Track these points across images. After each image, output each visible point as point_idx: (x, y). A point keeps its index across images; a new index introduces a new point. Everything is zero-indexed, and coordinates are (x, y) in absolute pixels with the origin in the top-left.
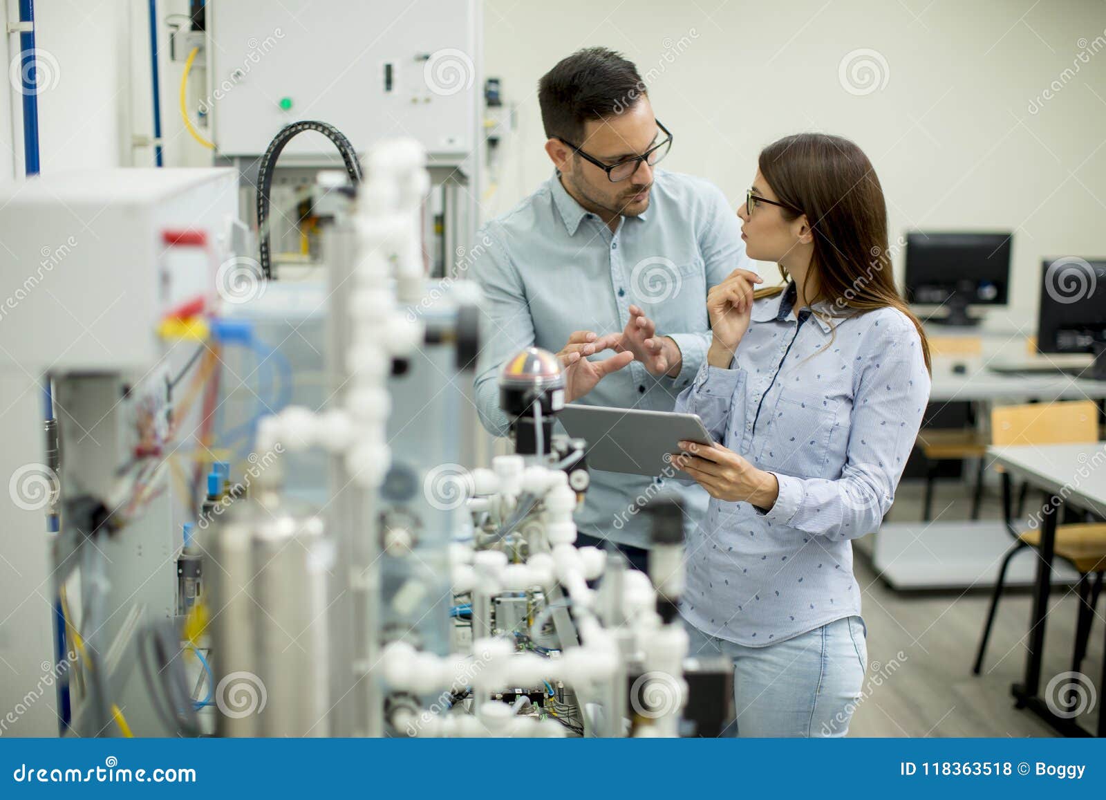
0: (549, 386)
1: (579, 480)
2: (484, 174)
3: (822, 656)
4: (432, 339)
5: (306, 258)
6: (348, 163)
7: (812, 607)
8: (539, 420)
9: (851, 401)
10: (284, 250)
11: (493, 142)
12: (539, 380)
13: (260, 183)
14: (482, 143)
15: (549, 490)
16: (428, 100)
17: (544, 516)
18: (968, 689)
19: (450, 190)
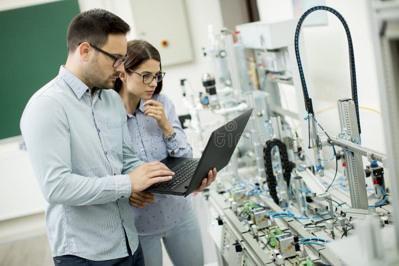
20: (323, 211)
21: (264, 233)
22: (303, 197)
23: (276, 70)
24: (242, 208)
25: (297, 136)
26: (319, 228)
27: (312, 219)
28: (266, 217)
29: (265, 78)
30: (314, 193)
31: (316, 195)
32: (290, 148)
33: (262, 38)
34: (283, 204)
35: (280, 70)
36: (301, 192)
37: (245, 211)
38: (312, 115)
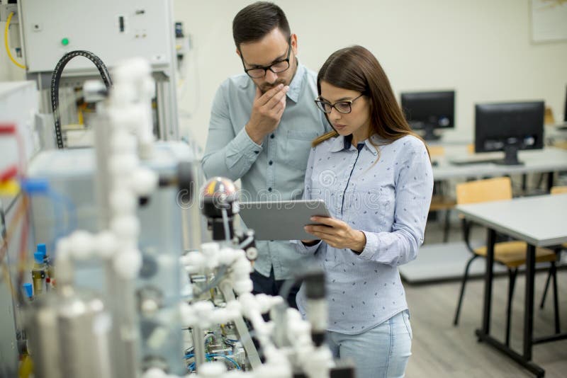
0: (231, 199)
1: (251, 254)
2: (177, 75)
3: (391, 335)
4: (163, 183)
5: (82, 126)
6: (102, 73)
7: (384, 308)
8: (226, 219)
9: (393, 187)
10: (70, 123)
11: (180, 57)
12: (224, 197)
13: (52, 87)
14: (175, 59)
15: (235, 261)
16: (144, 36)
17: (232, 275)
18: (452, 333)
19: (159, 85)
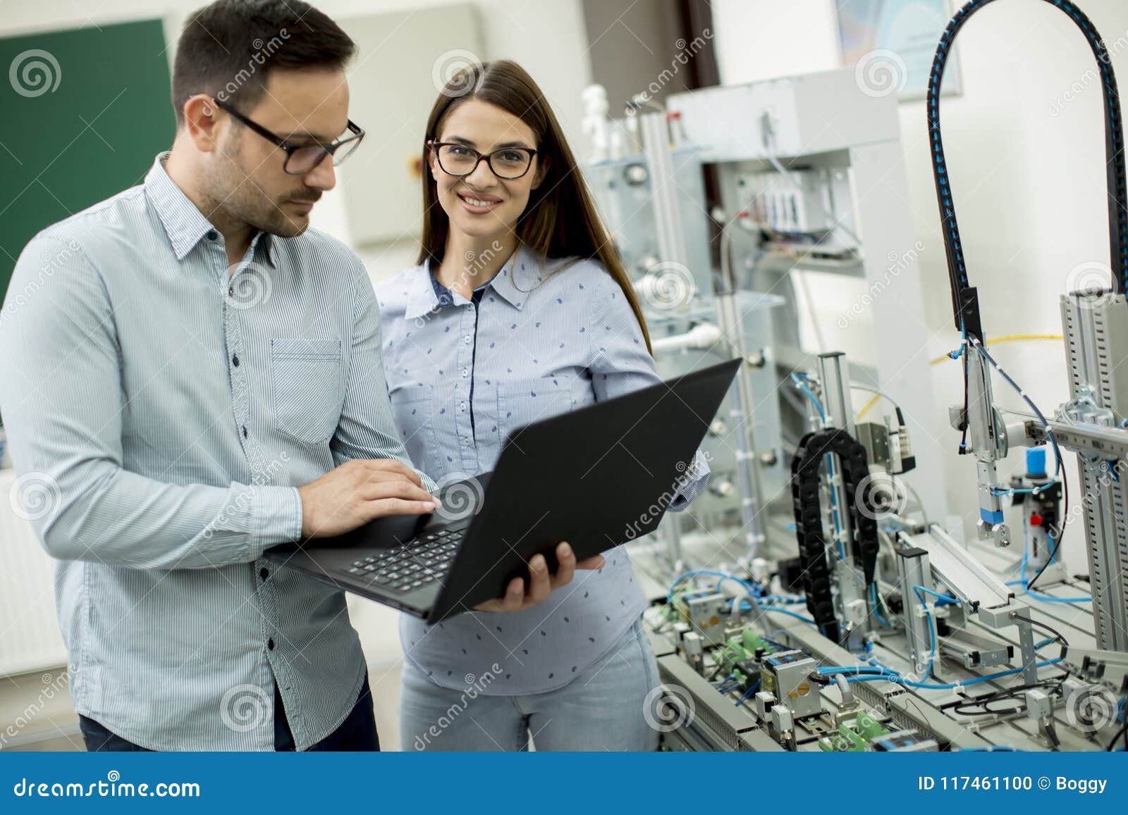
20: (994, 663)
21: (810, 732)
22: (926, 618)
23: (803, 226)
24: (718, 654)
25: (901, 422)
26: (995, 716)
27: (962, 689)
28: (814, 680)
29: (757, 259)
30: (973, 600)
31: (981, 606)
32: (876, 461)
33: (767, 127)
34: (855, 643)
35: (816, 226)
36: (923, 600)
37: (733, 662)
38: (976, 341)
